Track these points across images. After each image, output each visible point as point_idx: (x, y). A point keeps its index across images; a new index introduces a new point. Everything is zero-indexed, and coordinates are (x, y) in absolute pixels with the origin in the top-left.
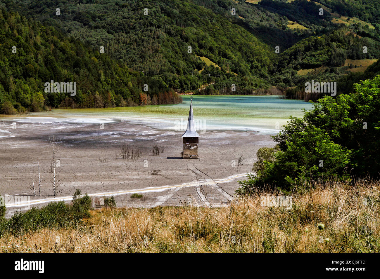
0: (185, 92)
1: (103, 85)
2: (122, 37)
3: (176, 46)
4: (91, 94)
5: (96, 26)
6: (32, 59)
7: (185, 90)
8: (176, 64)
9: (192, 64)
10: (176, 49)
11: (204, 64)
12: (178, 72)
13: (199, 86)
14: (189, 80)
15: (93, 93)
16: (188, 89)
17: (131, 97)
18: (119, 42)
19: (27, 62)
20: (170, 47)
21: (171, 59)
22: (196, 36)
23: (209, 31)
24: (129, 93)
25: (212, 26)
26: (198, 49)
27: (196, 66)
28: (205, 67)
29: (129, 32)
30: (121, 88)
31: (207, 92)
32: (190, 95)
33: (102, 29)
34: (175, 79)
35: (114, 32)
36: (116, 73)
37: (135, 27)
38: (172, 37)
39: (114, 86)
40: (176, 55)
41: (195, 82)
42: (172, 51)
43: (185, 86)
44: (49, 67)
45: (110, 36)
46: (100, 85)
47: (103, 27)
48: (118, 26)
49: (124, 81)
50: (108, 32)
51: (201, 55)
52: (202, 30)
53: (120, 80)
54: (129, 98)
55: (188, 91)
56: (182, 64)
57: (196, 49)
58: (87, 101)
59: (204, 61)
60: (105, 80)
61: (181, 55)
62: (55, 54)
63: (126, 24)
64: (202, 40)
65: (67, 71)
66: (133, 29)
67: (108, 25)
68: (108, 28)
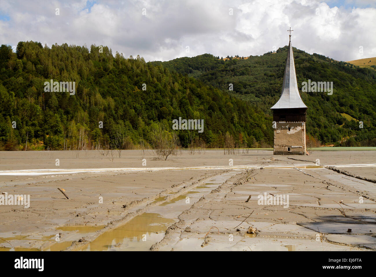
0: (326, 144)
1: (236, 127)
2: (268, 99)
3: (317, 105)
4: (222, 134)
5: (246, 92)
6: (168, 102)
7: (326, 142)
8: (317, 119)
9: (332, 120)
10: (317, 106)
11: (345, 119)
12: (319, 126)
13: (340, 138)
14: (330, 133)
15: (224, 134)
16: (328, 142)
17: (265, 139)
18: (265, 103)
19: (162, 105)
20: (312, 105)
21: (312, 115)
22: (337, 95)
23: (349, 91)
24: (263, 135)
25: (352, 87)
26: (338, 106)
27: (336, 121)
28: (345, 122)
29: (274, 95)
30: (254, 130)
31: (349, 144)
32: (331, 147)
33: (251, 94)
34: (316, 132)
35: (261, 96)
36: (251, 117)
37: (280, 91)
38: (313, 97)
39: (248, 128)
40: (317, 112)
41: (336, 135)
42: (313, 109)
43: (325, 138)
44: (182, 109)
45: (257, 99)
46: (233, 127)
47: (252, 92)
48: (265, 91)
49: (258, 125)
50: (256, 96)
51: (342, 112)
52: (343, 91)
53: (255, 124)
54: (262, 139)
55: (329, 143)
56: (322, 119)
57: (337, 107)
58: (218, 141)
59: (344, 116)
60: (239, 123)
61: (322, 112)
62: (190, 98)
63: (272, 88)
64: (343, 98)
65: (200, 113)
66: (278, 92)
67: (256, 90)
68: (256, 93)
